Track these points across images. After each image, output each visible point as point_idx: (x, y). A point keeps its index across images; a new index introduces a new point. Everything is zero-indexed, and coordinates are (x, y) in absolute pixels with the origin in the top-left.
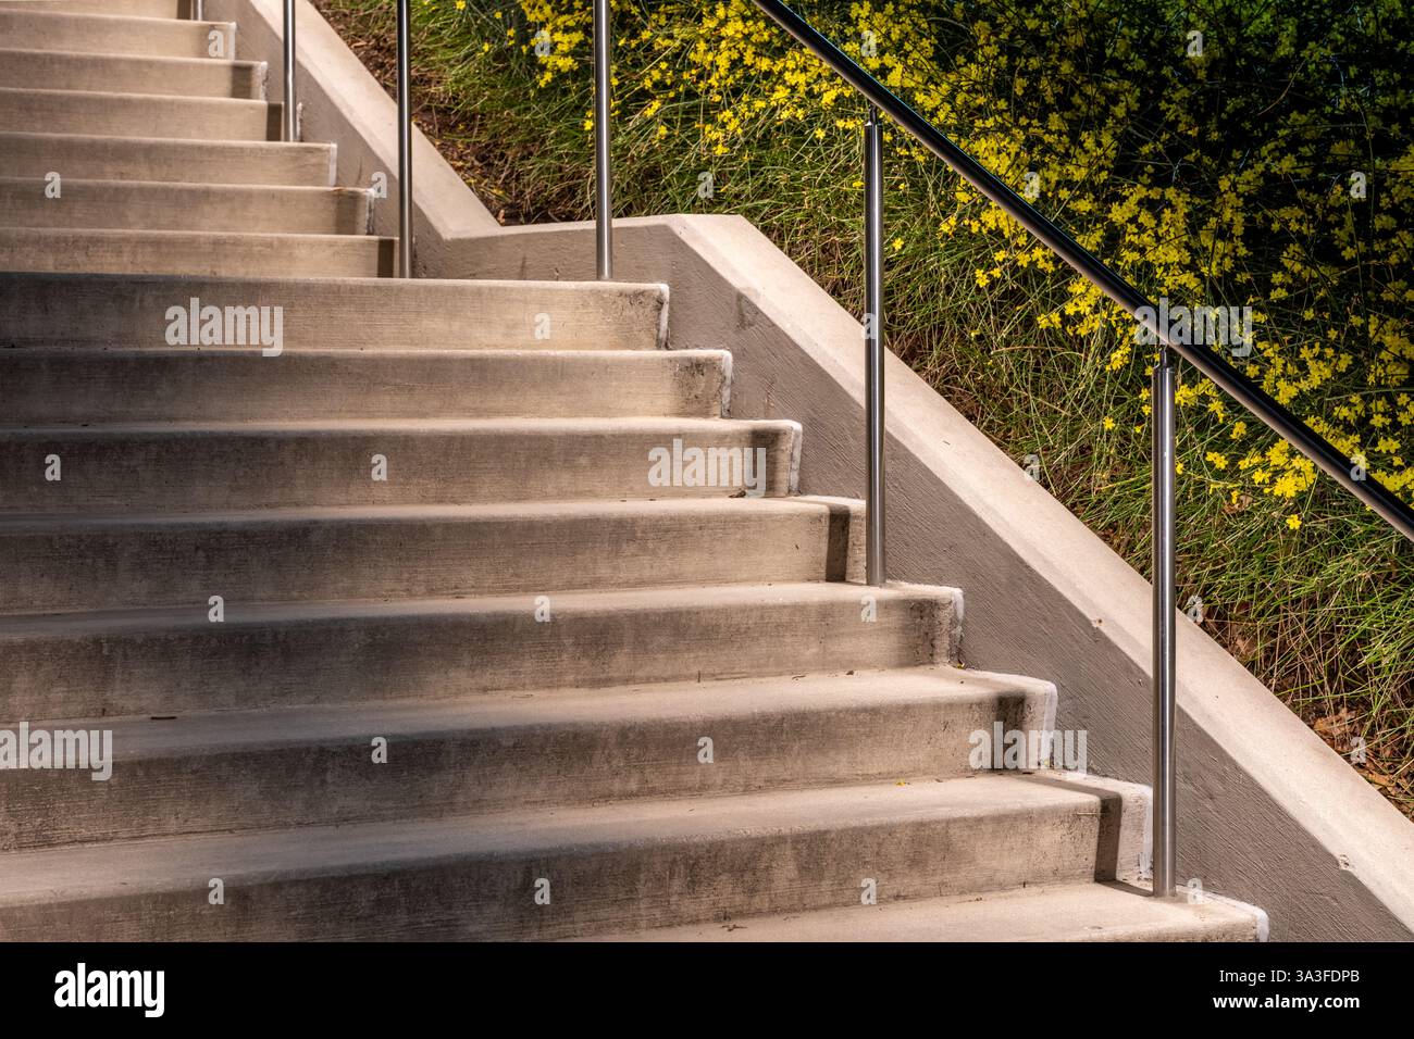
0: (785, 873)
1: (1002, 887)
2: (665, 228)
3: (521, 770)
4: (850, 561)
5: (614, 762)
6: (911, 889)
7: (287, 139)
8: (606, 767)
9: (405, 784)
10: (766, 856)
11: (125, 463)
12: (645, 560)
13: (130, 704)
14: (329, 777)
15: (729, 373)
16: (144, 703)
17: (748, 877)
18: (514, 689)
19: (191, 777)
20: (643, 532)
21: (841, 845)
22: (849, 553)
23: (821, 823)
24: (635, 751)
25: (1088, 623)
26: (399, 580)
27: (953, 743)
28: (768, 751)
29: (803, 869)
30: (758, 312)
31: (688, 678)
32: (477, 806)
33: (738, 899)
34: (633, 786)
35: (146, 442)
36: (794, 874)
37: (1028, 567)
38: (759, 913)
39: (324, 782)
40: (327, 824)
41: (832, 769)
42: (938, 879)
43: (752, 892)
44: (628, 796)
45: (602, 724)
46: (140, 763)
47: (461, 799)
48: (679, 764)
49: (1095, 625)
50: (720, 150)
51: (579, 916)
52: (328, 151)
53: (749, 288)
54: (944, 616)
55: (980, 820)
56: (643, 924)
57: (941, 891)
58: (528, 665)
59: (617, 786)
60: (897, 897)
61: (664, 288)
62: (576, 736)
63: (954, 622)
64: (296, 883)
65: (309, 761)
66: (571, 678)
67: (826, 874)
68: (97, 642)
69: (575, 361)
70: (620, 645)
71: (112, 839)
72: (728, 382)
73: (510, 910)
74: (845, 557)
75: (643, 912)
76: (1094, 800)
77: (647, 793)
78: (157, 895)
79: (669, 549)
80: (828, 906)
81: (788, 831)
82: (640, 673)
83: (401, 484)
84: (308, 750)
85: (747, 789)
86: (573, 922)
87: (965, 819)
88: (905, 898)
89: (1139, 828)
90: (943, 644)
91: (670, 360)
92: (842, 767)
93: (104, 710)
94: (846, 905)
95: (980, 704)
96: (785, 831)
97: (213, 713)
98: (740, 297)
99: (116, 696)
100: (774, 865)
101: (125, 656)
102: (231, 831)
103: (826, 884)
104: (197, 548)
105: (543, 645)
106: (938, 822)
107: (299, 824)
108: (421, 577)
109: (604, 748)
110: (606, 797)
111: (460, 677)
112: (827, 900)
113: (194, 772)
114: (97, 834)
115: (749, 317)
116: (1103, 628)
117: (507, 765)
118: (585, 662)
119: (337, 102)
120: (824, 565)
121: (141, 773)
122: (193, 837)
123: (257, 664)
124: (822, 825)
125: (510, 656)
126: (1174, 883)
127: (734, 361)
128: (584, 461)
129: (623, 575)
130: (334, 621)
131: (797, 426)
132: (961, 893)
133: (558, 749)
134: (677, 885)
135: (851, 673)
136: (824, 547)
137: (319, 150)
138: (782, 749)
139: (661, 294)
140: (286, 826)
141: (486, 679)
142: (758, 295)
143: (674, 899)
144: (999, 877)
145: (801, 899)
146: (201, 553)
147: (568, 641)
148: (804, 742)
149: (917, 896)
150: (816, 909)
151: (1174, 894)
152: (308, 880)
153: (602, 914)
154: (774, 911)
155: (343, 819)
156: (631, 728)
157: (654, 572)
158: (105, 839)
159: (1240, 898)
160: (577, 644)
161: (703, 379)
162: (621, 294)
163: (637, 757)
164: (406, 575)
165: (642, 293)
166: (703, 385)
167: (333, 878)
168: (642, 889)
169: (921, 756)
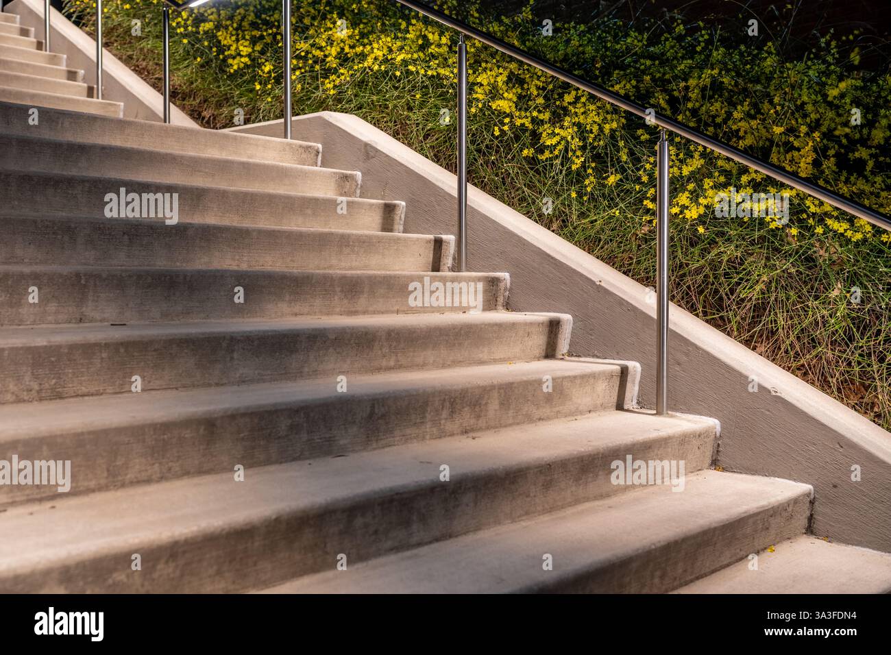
0: (494, 406)
1: (581, 413)
2: (320, 118)
3: (338, 353)
4: (442, 264)
5: (384, 350)
6: (545, 415)
7: (98, 98)
8: (380, 352)
9: (277, 360)
10: (486, 397)
11: (70, 192)
12: (354, 257)
13: (97, 316)
14: (235, 355)
15: (359, 182)
16: (106, 315)
17: (477, 409)
18: (311, 315)
19: (154, 353)
20: (353, 242)
21: (518, 390)
22: (442, 259)
23: (510, 379)
24: (394, 344)
25: (594, 283)
26: (233, 259)
27: (530, 343)
28: (454, 345)
29: (501, 404)
30: (377, 151)
31: (392, 312)
32: (315, 373)
33: (472, 421)
34: (392, 363)
35: (83, 181)
36: (497, 407)
37: (553, 258)
38: (480, 429)
39: (232, 358)
40: (233, 384)
41: (481, 356)
42: (557, 409)
43: (478, 417)
44: (389, 369)
45: (380, 327)
46: (122, 344)
47: (306, 369)
48: (414, 351)
49: (598, 283)
50: (332, 92)
51: (397, 433)
52: (119, 105)
53: (371, 141)
54: (502, 285)
55: (575, 377)
56: (428, 437)
57: (558, 415)
58: (318, 302)
59: (384, 363)
60: (540, 419)
61: (320, 146)
62: (366, 333)
63: (505, 289)
64: (244, 415)
65: (224, 345)
66: (338, 310)
67: (511, 407)
68: (78, 275)
69: (292, 169)
70: (362, 292)
71: (102, 394)
72: (359, 186)
73: (362, 430)
74: (440, 261)
75: (428, 430)
76: (619, 368)
77: (399, 367)
78: (156, 424)
79: (364, 252)
80: (510, 425)
81: (496, 383)
82: (371, 309)
83: (220, 216)
84: (224, 337)
85: (444, 366)
86: (393, 437)
87: (569, 377)
88: (543, 420)
89: (633, 382)
90: (501, 300)
91: (334, 173)
92: (484, 355)
93: (81, 319)
94: (518, 424)
95: (542, 324)
96: (495, 383)
97: (147, 323)
98: (366, 145)
99: (89, 310)
100: (489, 402)
101: (95, 285)
102: (177, 389)
103: (511, 413)
104: (124, 233)
105: (326, 290)
106: (559, 378)
107: (217, 384)
108: (245, 259)
109: (379, 342)
110: (379, 369)
111: (284, 307)
112: (510, 421)
113: (155, 350)
114: (93, 389)
115: (372, 154)
116: (603, 284)
117: (331, 350)
118: (345, 301)
119: (123, 83)
120: (431, 265)
121: (122, 350)
122: (153, 392)
123: (174, 294)
124: (511, 379)
125: (309, 296)
126: (667, 410)
127: (363, 176)
128: (309, 212)
129: (343, 264)
130: (218, 271)
131: (403, 203)
132: (566, 417)
133: (357, 341)
134: (445, 414)
135: (465, 312)
136: (431, 256)
137: (115, 105)
138: (460, 344)
139: (318, 148)
140: (210, 385)
141: (297, 309)
142: (376, 143)
143: (443, 422)
144: (581, 408)
145: (499, 421)
146: (126, 237)
147: (338, 289)
148: (469, 341)
149: (548, 418)
150: (506, 426)
151: (667, 414)
152: (252, 413)
153: (408, 431)
154: (488, 428)
155: (242, 381)
156: (393, 331)
157: (357, 263)
158: (98, 394)
159: (700, 414)
160: (342, 291)
161: (348, 184)
162: (301, 146)
163: (395, 347)
164: (237, 257)
165: (310, 147)
166: (348, 187)
167: (266, 411)
168: (428, 416)
169: (517, 350)
